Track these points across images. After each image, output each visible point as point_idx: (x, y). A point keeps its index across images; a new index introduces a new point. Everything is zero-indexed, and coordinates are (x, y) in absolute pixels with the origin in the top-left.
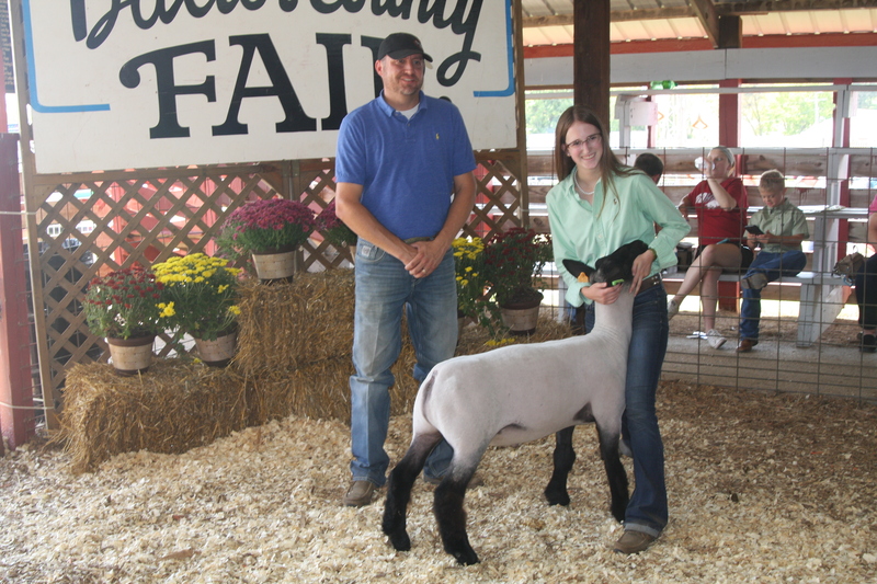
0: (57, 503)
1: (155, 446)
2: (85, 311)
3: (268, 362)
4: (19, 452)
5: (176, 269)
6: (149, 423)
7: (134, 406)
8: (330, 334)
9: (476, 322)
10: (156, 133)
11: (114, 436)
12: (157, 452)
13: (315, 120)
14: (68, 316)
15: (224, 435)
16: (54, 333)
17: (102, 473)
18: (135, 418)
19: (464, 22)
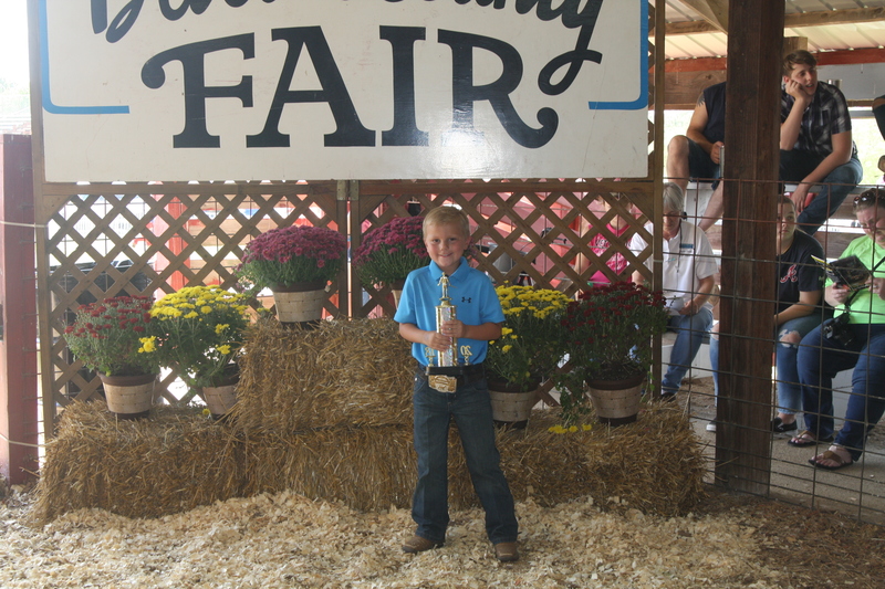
3: (263, 421)
8: (342, 396)
10: (180, 141)
11: (78, 487)
13: (373, 133)
15: (207, 503)
18: (101, 468)
19: (579, 11)
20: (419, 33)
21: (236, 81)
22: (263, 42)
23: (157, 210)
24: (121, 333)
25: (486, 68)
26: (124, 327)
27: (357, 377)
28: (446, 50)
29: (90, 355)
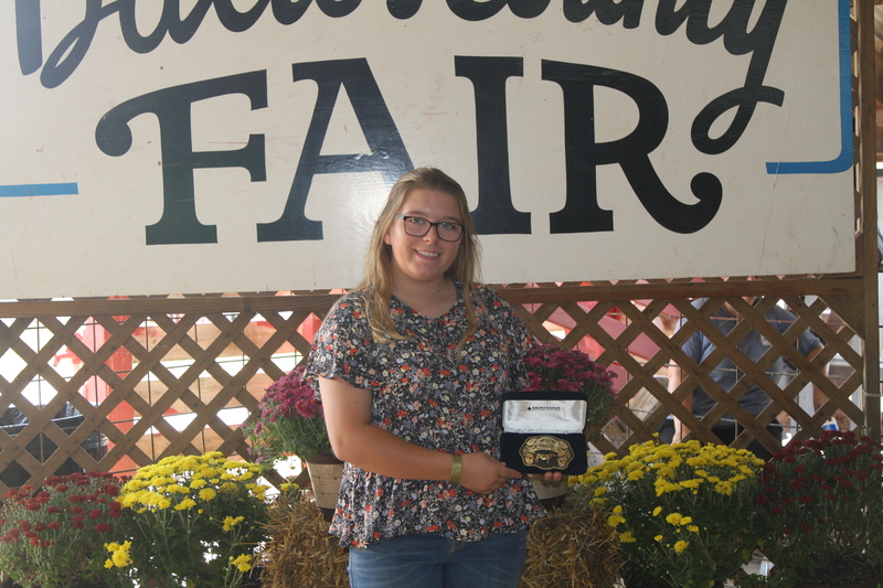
10: (156, 235)
19: (749, 30)
20: (514, 66)
21: (239, 142)
22: (280, 84)
24: (76, 535)
25: (615, 116)
26: (79, 525)
28: (555, 91)
29: (25, 569)
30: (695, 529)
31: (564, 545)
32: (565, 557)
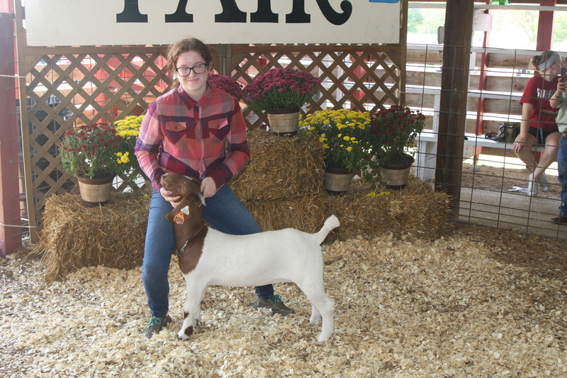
0: (30, 307)
1: (110, 263)
2: (61, 154)
4: (8, 260)
5: (132, 126)
6: (106, 245)
7: (94, 232)
8: (249, 182)
9: (360, 176)
10: (121, 18)
11: (79, 253)
12: (112, 267)
13: (245, 14)
14: (49, 157)
16: (38, 170)
17: (68, 282)
18: (95, 241)
23: (101, 65)
24: (104, 150)
27: (258, 170)
30: (357, 142)
31: (304, 149)
32: (304, 154)
